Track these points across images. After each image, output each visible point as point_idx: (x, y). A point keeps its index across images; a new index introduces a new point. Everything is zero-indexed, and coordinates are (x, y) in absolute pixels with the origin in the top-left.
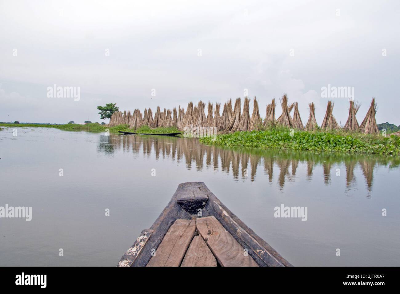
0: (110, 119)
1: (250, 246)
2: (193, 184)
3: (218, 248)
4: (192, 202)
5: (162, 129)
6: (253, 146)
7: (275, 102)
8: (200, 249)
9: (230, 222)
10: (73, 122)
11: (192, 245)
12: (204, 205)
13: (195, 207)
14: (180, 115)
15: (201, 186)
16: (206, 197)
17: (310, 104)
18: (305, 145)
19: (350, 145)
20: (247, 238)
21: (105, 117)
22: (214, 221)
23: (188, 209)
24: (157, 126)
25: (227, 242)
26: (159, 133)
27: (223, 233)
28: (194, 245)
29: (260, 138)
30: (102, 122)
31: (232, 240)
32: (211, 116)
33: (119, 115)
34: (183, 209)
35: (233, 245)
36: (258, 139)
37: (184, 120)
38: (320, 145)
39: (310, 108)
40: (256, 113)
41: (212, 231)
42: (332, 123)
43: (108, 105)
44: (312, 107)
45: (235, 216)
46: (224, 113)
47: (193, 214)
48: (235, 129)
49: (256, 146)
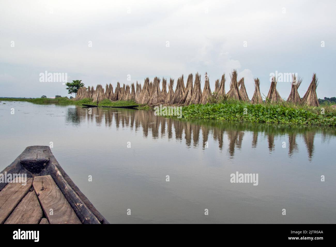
0: (76, 93)
1: (73, 200)
2: (39, 147)
3: (47, 202)
4: (34, 163)
5: (122, 102)
6: (210, 118)
7: (225, 77)
8: (31, 202)
9: (61, 181)
10: (45, 96)
11: (24, 199)
12: (45, 166)
13: (37, 167)
14: (137, 90)
15: (45, 149)
16: (47, 159)
17: (256, 79)
18: (261, 117)
19: (305, 118)
20: (71, 193)
21: (72, 92)
22: (50, 179)
23: (30, 169)
24: (117, 99)
25: (56, 197)
26: (118, 106)
27: (54, 190)
28: (26, 199)
29: (216, 111)
30: (71, 96)
31: (61, 195)
32: (165, 91)
33: (84, 90)
34: (26, 169)
35: (60, 199)
36: (214, 112)
37: (141, 94)
38: (275, 117)
39: (256, 83)
40: (207, 87)
41: (45, 187)
42: (276, 96)
43: (75, 82)
44: (257, 82)
45: (67, 176)
46: (177, 87)
47: (35, 173)
48: (188, 102)
49: (213, 119)
